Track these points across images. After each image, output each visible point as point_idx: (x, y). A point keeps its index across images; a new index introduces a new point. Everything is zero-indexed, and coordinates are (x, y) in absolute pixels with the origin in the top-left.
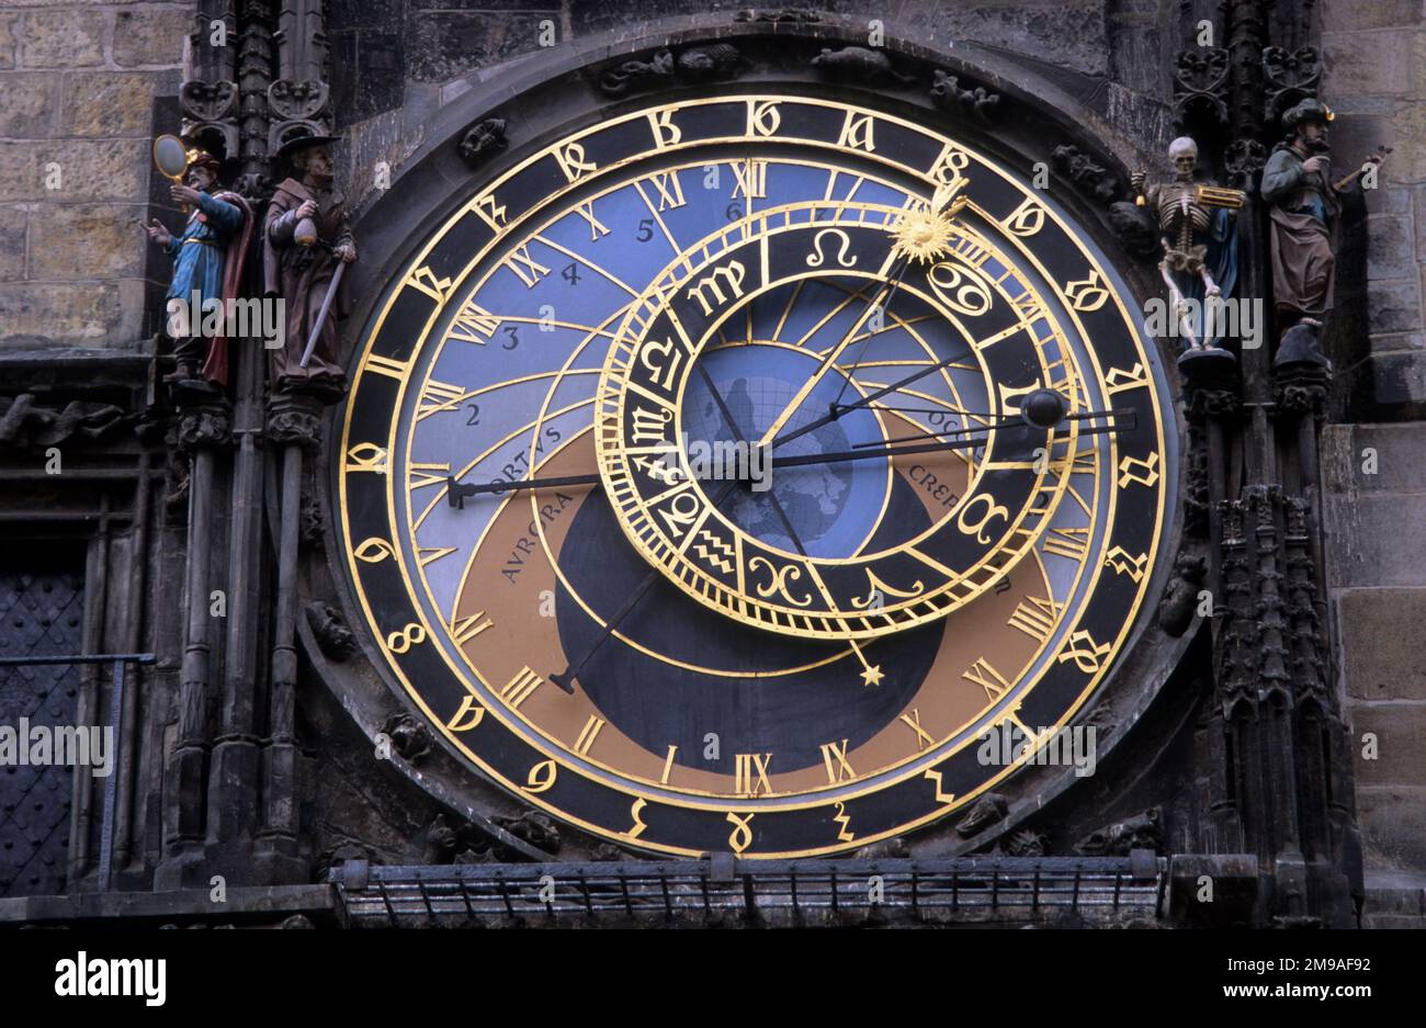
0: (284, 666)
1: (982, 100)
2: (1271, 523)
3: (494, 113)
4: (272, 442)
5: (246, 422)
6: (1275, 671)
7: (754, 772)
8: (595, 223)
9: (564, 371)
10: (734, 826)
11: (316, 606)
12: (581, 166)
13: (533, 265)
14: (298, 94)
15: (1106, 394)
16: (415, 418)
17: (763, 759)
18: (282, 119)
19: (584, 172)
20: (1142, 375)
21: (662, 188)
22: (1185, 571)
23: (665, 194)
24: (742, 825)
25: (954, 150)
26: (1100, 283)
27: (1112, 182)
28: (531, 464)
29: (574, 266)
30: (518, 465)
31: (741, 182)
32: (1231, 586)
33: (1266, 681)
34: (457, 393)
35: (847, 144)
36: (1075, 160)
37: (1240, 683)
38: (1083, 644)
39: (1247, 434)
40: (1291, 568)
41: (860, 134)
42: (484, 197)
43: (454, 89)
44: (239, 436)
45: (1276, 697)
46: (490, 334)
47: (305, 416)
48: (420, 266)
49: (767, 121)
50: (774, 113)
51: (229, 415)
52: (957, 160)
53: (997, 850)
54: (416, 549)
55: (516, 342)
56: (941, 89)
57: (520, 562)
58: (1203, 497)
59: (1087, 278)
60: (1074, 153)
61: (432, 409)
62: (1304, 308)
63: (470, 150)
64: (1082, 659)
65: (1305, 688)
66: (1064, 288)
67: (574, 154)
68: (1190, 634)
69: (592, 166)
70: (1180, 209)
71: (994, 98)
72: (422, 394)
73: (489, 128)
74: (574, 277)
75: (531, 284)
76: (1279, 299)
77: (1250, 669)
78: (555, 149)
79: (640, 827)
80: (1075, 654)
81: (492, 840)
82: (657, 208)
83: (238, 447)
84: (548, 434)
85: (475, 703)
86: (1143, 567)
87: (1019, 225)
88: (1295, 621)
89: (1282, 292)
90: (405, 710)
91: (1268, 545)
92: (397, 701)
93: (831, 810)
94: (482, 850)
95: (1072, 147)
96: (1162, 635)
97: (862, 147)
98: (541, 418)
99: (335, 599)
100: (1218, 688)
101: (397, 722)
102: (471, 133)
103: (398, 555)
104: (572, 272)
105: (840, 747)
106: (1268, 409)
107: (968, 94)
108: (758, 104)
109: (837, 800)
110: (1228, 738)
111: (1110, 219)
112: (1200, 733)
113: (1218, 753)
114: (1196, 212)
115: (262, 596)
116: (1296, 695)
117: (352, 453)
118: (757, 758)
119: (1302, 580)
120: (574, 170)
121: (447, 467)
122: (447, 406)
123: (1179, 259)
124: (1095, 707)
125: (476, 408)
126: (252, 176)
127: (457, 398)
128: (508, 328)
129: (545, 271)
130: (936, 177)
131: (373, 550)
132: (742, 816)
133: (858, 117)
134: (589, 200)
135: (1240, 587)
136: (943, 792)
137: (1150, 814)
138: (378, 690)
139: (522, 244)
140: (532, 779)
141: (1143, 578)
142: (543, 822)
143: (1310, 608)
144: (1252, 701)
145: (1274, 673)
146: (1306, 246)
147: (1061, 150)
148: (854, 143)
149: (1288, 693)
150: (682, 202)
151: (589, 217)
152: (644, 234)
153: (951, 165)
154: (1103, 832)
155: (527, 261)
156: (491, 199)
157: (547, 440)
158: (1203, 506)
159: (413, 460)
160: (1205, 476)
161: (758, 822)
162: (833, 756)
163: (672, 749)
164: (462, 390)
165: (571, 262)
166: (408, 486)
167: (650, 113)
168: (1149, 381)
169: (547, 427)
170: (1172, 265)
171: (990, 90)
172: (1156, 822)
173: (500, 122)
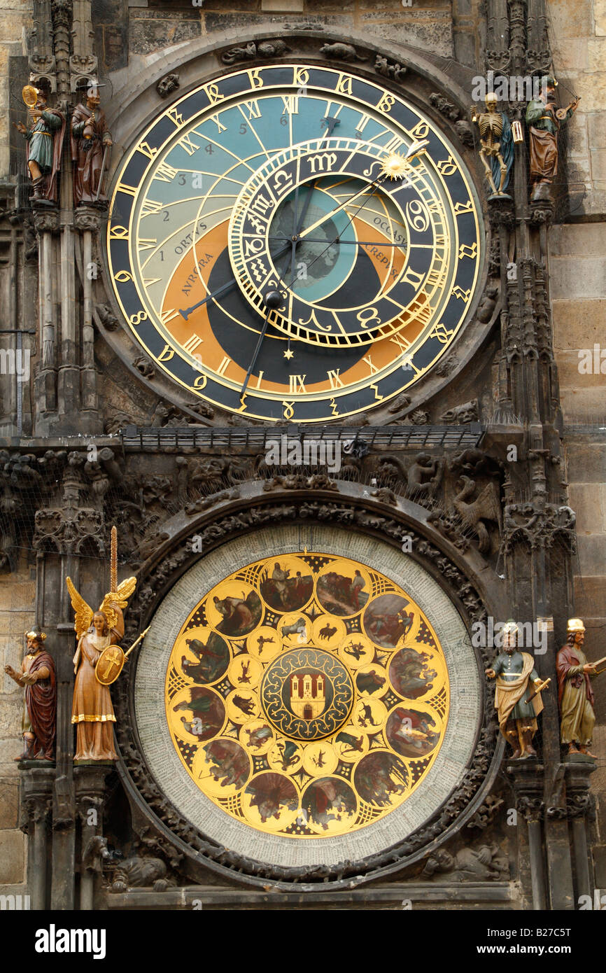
0: (88, 334)
1: (398, 71)
2: (530, 275)
3: (173, 72)
4: (77, 229)
5: (67, 219)
6: (531, 342)
7: (298, 383)
8: (220, 125)
9: (207, 196)
10: (286, 407)
11: (101, 306)
12: (217, 96)
13: (192, 145)
14: (83, 61)
15: (455, 214)
16: (140, 217)
17: (302, 378)
18: (77, 73)
19: (218, 99)
20: (471, 206)
21: (250, 109)
22: (489, 294)
23: (252, 112)
24: (289, 407)
25: (389, 95)
26: (453, 162)
27: (457, 111)
28: (194, 239)
29: (210, 146)
30: (188, 240)
31: (287, 106)
32: (511, 303)
33: (527, 346)
34: (160, 206)
35: (340, 90)
36: (440, 100)
37: (515, 346)
38: (441, 330)
39: (517, 232)
40: (537, 294)
41: (346, 86)
42: (172, 109)
43: (152, 58)
44: (63, 226)
45: (531, 354)
46: (173, 177)
47: (93, 218)
48: (143, 142)
49: (303, 77)
50: (306, 73)
51: (58, 215)
52: (390, 100)
53: (407, 419)
54: (143, 279)
55: (185, 181)
56: (379, 64)
57: (190, 286)
58: (498, 260)
59: (447, 160)
60: (440, 97)
61: (148, 213)
62: (544, 174)
63: (163, 90)
64: (441, 336)
65: (543, 349)
66: (437, 164)
67: (214, 90)
68: (492, 322)
69: (222, 96)
70: (489, 127)
71: (404, 70)
72: (142, 206)
73: (172, 79)
74: (211, 151)
75: (191, 154)
76: (533, 169)
77: (519, 341)
78: (204, 87)
79: (244, 406)
80: (438, 334)
81: (185, 414)
82: (248, 118)
83: (63, 231)
84: (201, 226)
85: (170, 349)
86: (469, 295)
87: (417, 133)
88: (538, 318)
89: (535, 167)
90: (143, 354)
91: (529, 285)
92: (138, 350)
93: (329, 401)
94: (180, 418)
95: (439, 94)
96: (478, 323)
97: (346, 92)
98: (198, 218)
99: (108, 303)
100: (503, 348)
101: (139, 360)
102: (163, 81)
103: (134, 279)
104: (210, 148)
105: (336, 372)
106: (527, 221)
107: (392, 67)
108: (299, 69)
109: (331, 397)
110: (509, 370)
111: (456, 128)
112: (494, 367)
113: (504, 376)
114: (496, 128)
115: (76, 301)
116: (539, 352)
117: (112, 230)
118: (299, 377)
119: (541, 300)
120: (213, 98)
121: (155, 240)
122: (154, 212)
123: (488, 150)
124: (449, 355)
125: (168, 213)
126: (64, 101)
127: (159, 208)
128: (181, 175)
129: (198, 148)
130: (380, 108)
131: (123, 276)
132: (290, 403)
133: (345, 77)
134: (217, 114)
135: (515, 303)
136: (378, 394)
137: (472, 403)
138: (129, 344)
139: (186, 134)
140: (196, 384)
141: (468, 300)
142: (207, 406)
143: (545, 313)
144: (520, 354)
145: (531, 343)
146: (545, 145)
147: (434, 95)
148: (343, 90)
149: (536, 351)
150: (260, 115)
151: (217, 122)
152: (243, 131)
153: (387, 102)
154: (452, 410)
155: (189, 143)
156: (175, 110)
157: (201, 229)
158: (498, 265)
159: (140, 237)
160: (499, 251)
161: (297, 406)
162: (333, 376)
163: (261, 373)
164: (161, 204)
165: (209, 144)
166: (138, 249)
167: (249, 71)
168: (474, 209)
169: (201, 222)
170: (485, 153)
171: (402, 66)
172: (475, 406)
173: (176, 76)
